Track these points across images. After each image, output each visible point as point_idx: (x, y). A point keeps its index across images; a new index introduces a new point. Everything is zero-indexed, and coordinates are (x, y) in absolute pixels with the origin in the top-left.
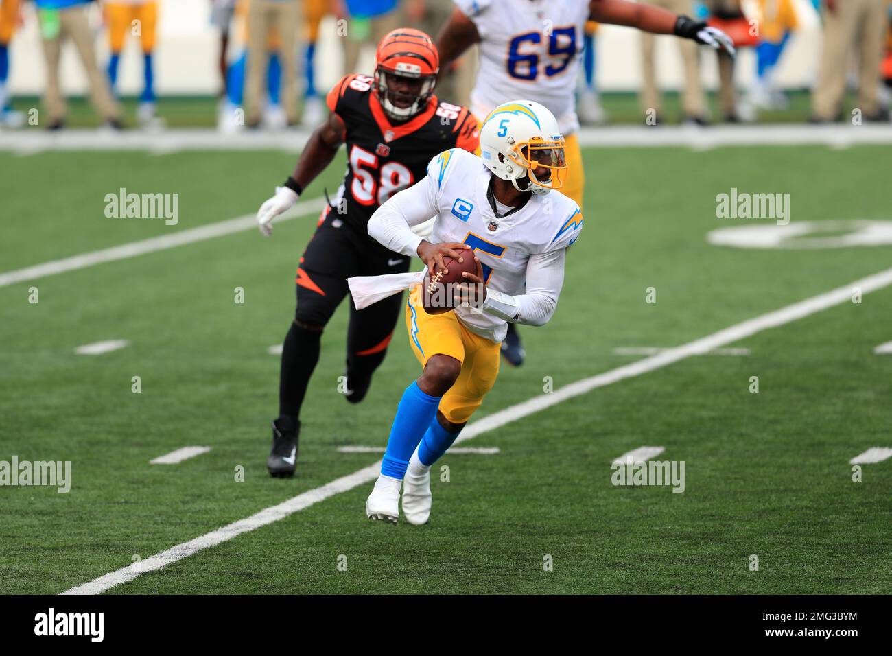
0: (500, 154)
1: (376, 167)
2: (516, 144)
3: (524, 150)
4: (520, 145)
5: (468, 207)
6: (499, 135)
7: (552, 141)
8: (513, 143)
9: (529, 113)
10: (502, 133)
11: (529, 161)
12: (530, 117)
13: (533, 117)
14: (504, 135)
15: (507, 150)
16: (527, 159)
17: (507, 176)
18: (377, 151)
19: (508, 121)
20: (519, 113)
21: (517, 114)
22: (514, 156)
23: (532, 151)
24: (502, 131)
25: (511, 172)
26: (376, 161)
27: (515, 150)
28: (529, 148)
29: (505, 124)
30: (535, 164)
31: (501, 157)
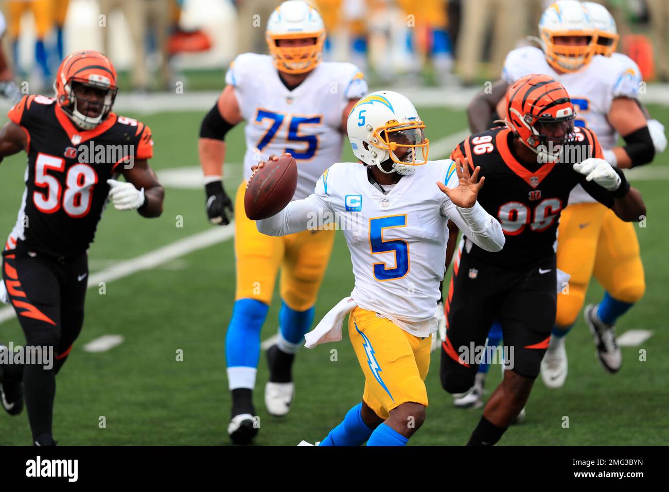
0: (364, 142)
1: (62, 170)
2: (375, 129)
3: (383, 135)
4: (378, 130)
5: (358, 199)
6: (360, 125)
7: (407, 121)
8: (371, 130)
9: (383, 101)
10: (361, 123)
11: (388, 143)
12: (385, 104)
13: (387, 103)
14: (363, 124)
15: (369, 137)
16: (386, 142)
17: (373, 161)
18: (65, 154)
19: (365, 111)
20: (374, 102)
21: (372, 104)
22: (375, 141)
23: (389, 134)
24: (361, 121)
25: (376, 157)
26: (62, 164)
27: (375, 136)
28: (386, 131)
29: (362, 115)
30: (394, 145)
31: (366, 145)
